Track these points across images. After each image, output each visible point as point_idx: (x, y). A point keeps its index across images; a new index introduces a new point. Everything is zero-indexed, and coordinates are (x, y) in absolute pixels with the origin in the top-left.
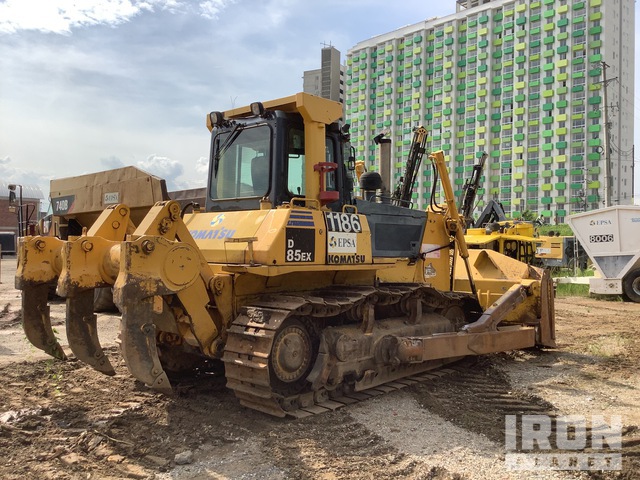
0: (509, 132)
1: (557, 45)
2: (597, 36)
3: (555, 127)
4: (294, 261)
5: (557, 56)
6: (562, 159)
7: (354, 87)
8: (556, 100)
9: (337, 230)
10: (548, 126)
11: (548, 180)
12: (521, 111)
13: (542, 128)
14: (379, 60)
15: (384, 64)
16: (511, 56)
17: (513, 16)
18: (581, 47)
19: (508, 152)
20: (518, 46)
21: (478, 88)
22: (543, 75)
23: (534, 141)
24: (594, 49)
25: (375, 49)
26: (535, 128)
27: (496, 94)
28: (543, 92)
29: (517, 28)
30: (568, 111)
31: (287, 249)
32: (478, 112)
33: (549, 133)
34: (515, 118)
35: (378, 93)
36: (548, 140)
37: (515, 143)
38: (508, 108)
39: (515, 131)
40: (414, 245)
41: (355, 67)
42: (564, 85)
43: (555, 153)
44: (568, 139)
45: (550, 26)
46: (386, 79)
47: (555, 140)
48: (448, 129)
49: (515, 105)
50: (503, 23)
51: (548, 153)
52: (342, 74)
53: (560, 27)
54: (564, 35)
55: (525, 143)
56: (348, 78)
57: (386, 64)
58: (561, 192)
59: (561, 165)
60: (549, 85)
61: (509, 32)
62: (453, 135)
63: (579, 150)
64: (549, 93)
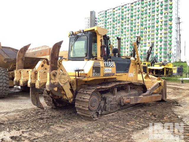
0: (145, 36)
1: (160, 11)
2: (171, 9)
3: (159, 35)
4: (95, 76)
5: (160, 15)
6: (161, 44)
7: (100, 23)
8: (159, 27)
9: (107, 67)
10: (157, 34)
11: (157, 50)
12: (149, 30)
13: (155, 35)
14: (108, 15)
15: (109, 16)
16: (146, 14)
17: (147, 2)
18: (167, 12)
19: (145, 42)
20: (148, 11)
21: (137, 23)
22: (156, 20)
23: (153, 39)
24: (170, 12)
25: (106, 11)
26: (153, 35)
27: (142, 25)
28: (156, 25)
29: (148, 6)
30: (163, 30)
31: (93, 72)
32: (137, 30)
33: (157, 37)
34: (148, 32)
35: (107, 24)
36: (157, 38)
37: (147, 40)
38: (145, 29)
39: (147, 36)
40: (127, 69)
41: (100, 17)
42: (162, 23)
43: (159, 42)
44: (163, 38)
45: (158, 6)
46: (109, 20)
47: (159, 39)
48: (128, 35)
49: (148, 28)
50: (144, 4)
51: (157, 42)
52: (96, 18)
53: (161, 6)
54: (162, 9)
55: (150, 39)
56: (98, 20)
57: (110, 16)
58: (161, 54)
59: (161, 46)
60: (157, 23)
61: (146, 7)
62: (129, 37)
63: (166, 42)
64: (157, 25)
